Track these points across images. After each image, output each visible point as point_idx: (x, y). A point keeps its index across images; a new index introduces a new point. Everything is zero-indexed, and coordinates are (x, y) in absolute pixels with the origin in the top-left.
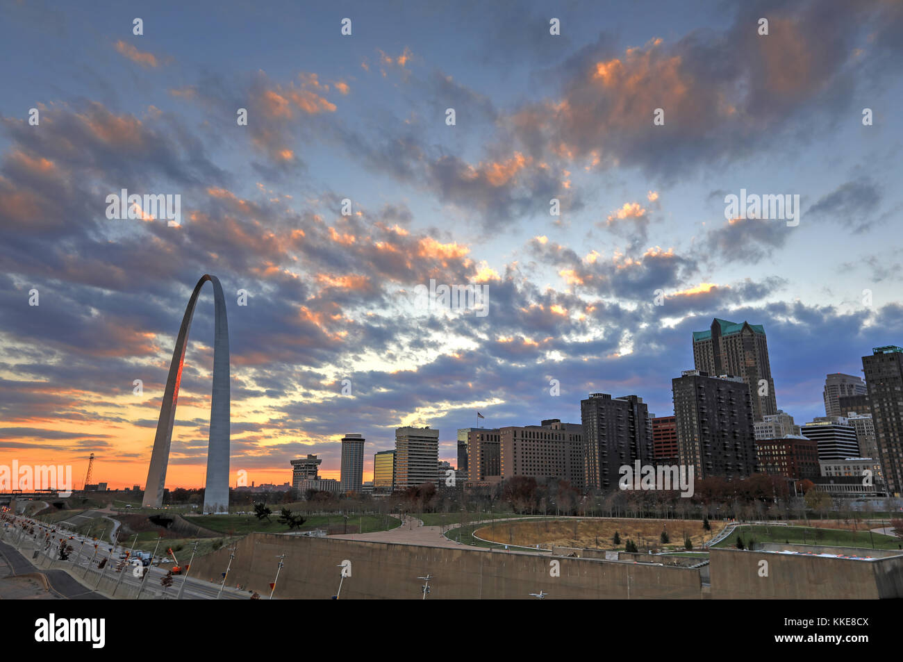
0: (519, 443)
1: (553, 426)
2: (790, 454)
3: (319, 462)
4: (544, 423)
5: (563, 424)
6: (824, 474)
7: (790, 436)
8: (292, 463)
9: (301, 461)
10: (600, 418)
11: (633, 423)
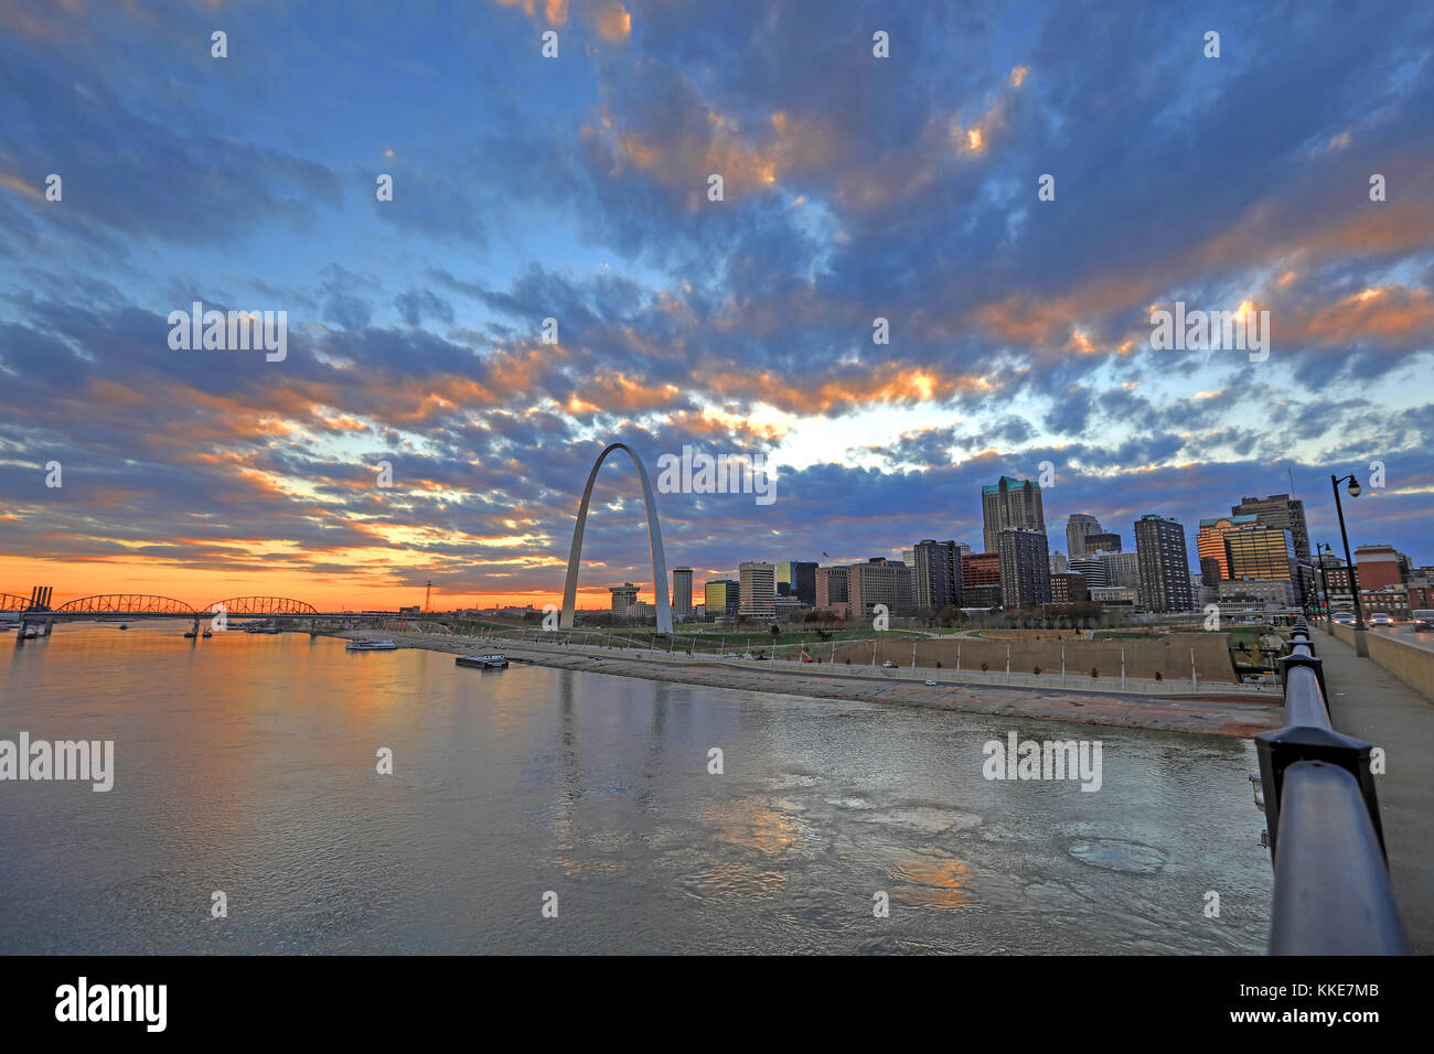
0: (863, 577)
1: (882, 562)
2: (1069, 585)
3: (638, 589)
4: (872, 560)
5: (890, 562)
6: (1093, 599)
7: (1069, 572)
8: (611, 590)
9: (619, 589)
10: (930, 557)
11: (952, 562)
